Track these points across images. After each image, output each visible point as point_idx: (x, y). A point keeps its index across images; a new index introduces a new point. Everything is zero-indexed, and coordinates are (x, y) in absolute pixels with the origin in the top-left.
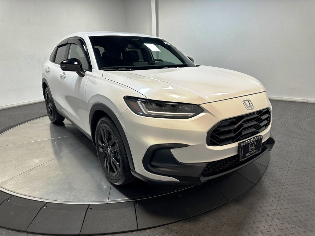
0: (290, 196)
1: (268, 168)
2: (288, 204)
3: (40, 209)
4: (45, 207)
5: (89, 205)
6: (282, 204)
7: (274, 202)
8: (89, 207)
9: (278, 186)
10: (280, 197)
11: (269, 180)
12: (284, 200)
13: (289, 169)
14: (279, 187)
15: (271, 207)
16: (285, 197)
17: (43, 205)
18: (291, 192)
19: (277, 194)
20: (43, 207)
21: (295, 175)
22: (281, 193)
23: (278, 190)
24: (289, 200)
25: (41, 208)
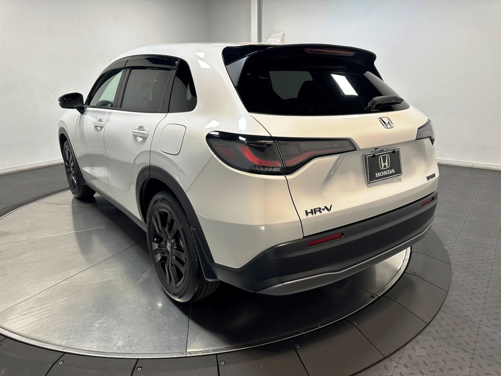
0: (492, 348)
1: (450, 292)
2: (489, 365)
3: (51, 365)
4: (61, 363)
5: (138, 359)
6: (479, 365)
7: (464, 360)
8: (136, 364)
9: (470, 327)
10: (474, 350)
11: (453, 317)
12: (483, 357)
13: (487, 296)
14: (472, 329)
15: (460, 371)
16: (484, 350)
17: (57, 359)
18: (493, 340)
19: (468, 344)
20: (56, 362)
21: (498, 307)
22: (476, 342)
23: (470, 337)
24: (491, 356)
25: (53, 365)
